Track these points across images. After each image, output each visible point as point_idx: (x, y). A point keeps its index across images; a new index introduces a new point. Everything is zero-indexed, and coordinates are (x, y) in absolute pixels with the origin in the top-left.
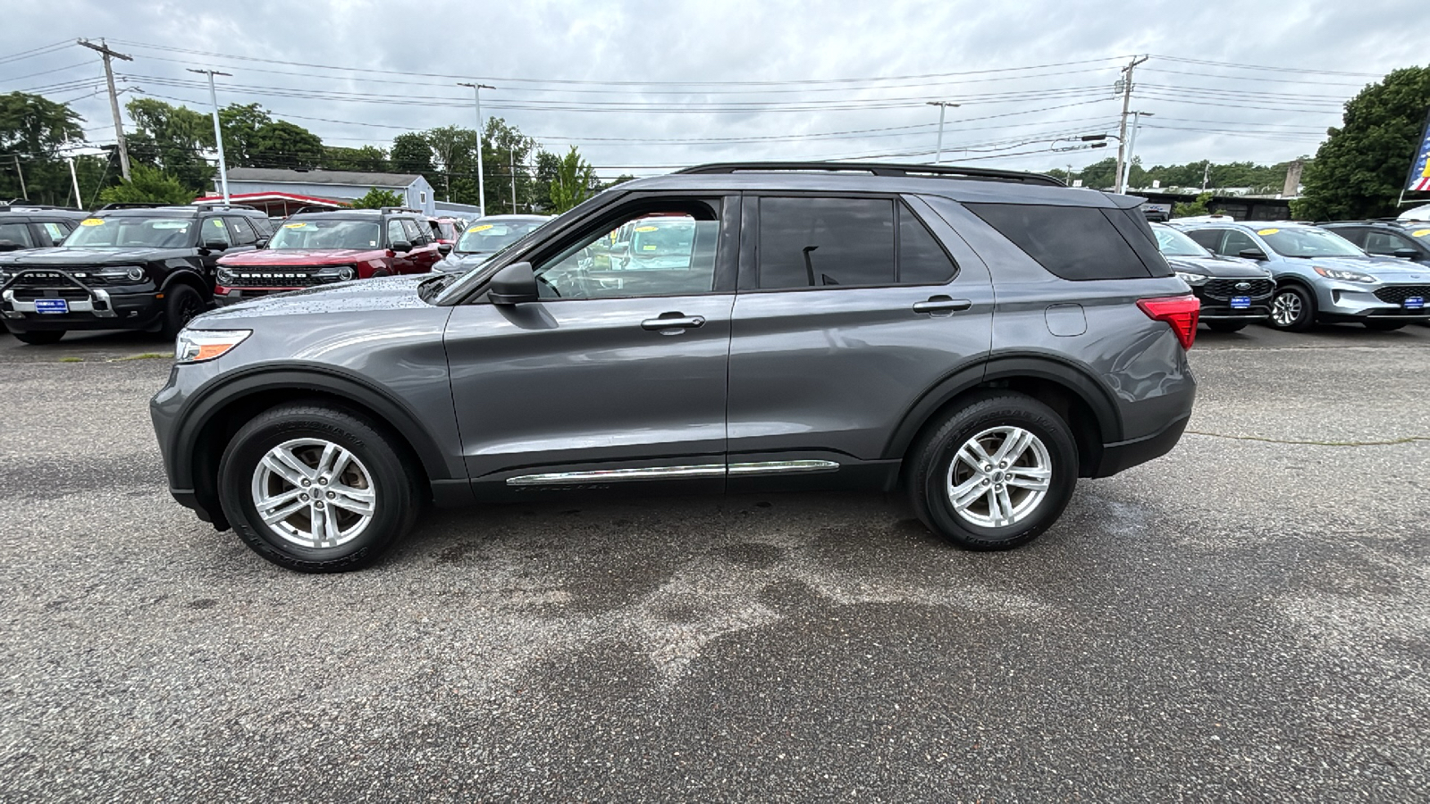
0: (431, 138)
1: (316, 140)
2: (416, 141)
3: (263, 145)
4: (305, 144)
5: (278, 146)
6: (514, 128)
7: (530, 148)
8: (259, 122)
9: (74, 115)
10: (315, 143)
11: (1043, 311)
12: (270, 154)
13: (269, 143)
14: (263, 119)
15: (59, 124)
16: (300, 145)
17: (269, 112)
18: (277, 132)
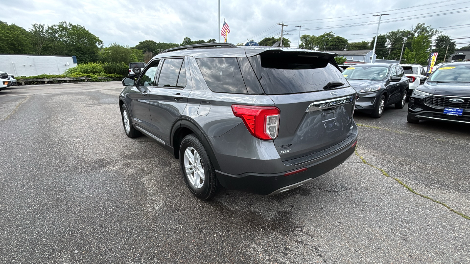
0: (388, 36)
1: (346, 41)
2: (381, 38)
3: (330, 44)
4: (343, 42)
5: (334, 44)
6: (428, 27)
7: (435, 34)
8: (331, 38)
9: (289, 41)
10: (346, 42)
11: (199, 105)
12: (332, 47)
13: (332, 43)
14: (332, 36)
15: (286, 44)
16: (341, 43)
17: (334, 34)
18: (335, 40)
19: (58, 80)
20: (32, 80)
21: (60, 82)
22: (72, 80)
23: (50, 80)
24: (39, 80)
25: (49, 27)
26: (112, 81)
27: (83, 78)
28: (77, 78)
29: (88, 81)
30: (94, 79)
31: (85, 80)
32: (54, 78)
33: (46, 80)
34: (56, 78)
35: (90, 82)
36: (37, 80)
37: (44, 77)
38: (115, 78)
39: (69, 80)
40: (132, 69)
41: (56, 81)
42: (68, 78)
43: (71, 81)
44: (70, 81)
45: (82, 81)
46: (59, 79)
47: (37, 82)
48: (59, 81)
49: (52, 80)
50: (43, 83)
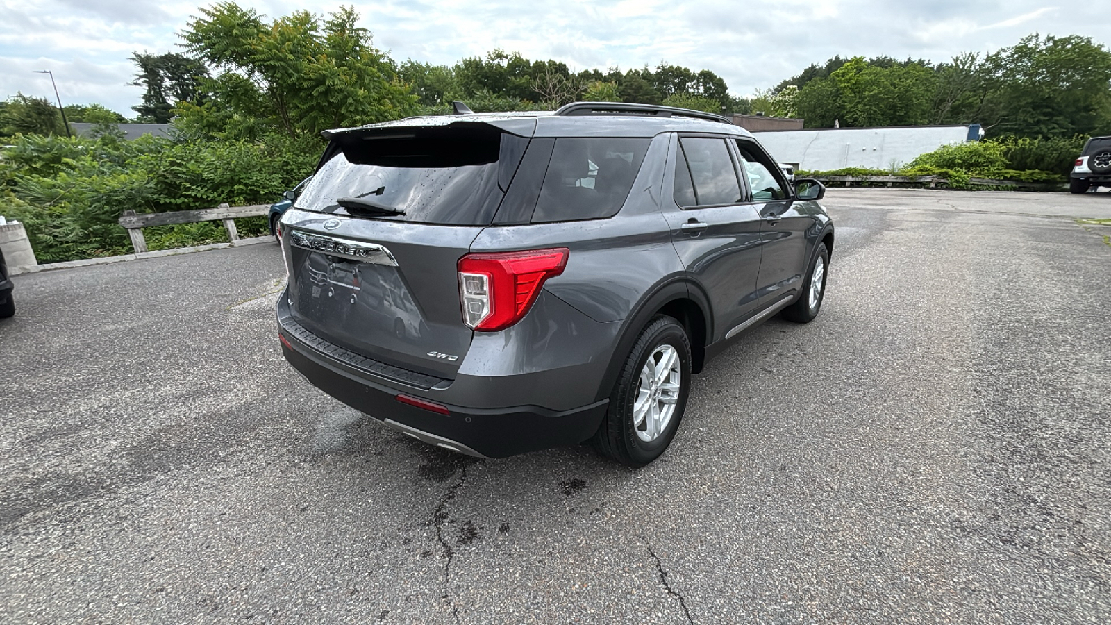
19: (872, 180)
20: (827, 178)
21: (872, 184)
22: (901, 183)
23: (857, 180)
24: (837, 179)
25: (988, 56)
26: (1015, 189)
27: (928, 179)
28: (912, 178)
29: (938, 186)
30: (957, 181)
31: (930, 182)
32: (865, 176)
33: (851, 179)
34: (868, 177)
35: (942, 188)
36: (834, 178)
37: (848, 172)
38: (1029, 182)
39: (893, 182)
40: (1086, 159)
41: (867, 182)
42: (893, 177)
43: (897, 184)
44: (895, 185)
45: (925, 185)
46: (874, 179)
47: (833, 182)
48: (872, 182)
49: (860, 180)
50: (842, 184)
